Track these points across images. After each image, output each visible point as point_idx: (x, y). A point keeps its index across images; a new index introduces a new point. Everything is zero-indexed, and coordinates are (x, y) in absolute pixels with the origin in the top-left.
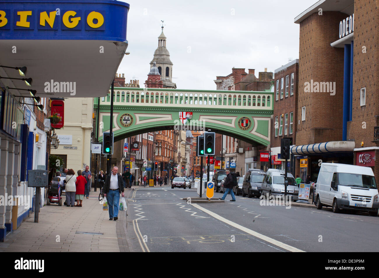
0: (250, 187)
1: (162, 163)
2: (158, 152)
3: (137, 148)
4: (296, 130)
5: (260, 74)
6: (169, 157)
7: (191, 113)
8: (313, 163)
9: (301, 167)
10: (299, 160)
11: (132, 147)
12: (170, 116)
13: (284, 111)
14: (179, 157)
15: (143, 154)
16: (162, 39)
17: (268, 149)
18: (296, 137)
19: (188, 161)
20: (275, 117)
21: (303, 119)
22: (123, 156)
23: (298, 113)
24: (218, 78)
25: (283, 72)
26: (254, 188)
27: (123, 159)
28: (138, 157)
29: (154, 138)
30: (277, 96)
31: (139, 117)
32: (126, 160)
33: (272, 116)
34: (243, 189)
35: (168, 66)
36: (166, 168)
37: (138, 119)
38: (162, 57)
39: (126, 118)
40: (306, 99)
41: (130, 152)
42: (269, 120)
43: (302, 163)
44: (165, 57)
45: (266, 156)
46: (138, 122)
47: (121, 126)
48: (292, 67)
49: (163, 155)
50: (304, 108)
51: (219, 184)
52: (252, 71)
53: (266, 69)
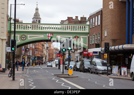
0: (84, 67)
1: (38, 57)
2: (36, 52)
3: (28, 51)
4: (101, 41)
5: (81, 18)
6: (40, 54)
7: (53, 34)
8: (111, 55)
9: (104, 57)
10: (103, 55)
11: (26, 50)
12: (43, 35)
13: (95, 32)
14: (44, 54)
15: (30, 53)
16: (37, 9)
17: (87, 50)
18: (102, 44)
19: (47, 56)
20: (90, 36)
21: (106, 35)
22: (22, 54)
23: (103, 33)
24: (62, 21)
25: (94, 15)
26: (86, 68)
27: (22, 55)
28: (28, 54)
29: (35, 47)
30: (91, 26)
31: (29, 36)
32: (23, 56)
33: (88, 35)
34: (80, 68)
35: (39, 19)
36: (40, 59)
37: (29, 37)
38: (37, 16)
39: (24, 37)
40: (107, 26)
41: (25, 52)
42: (87, 37)
43: (105, 55)
44: (38, 16)
45: (86, 53)
46: (29, 38)
47: (21, 40)
48: (99, 12)
49: (38, 54)
50: (106, 30)
51: (66, 66)
52: (77, 17)
53: (83, 16)
